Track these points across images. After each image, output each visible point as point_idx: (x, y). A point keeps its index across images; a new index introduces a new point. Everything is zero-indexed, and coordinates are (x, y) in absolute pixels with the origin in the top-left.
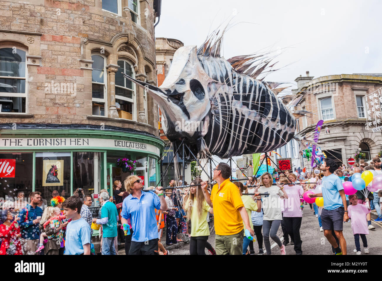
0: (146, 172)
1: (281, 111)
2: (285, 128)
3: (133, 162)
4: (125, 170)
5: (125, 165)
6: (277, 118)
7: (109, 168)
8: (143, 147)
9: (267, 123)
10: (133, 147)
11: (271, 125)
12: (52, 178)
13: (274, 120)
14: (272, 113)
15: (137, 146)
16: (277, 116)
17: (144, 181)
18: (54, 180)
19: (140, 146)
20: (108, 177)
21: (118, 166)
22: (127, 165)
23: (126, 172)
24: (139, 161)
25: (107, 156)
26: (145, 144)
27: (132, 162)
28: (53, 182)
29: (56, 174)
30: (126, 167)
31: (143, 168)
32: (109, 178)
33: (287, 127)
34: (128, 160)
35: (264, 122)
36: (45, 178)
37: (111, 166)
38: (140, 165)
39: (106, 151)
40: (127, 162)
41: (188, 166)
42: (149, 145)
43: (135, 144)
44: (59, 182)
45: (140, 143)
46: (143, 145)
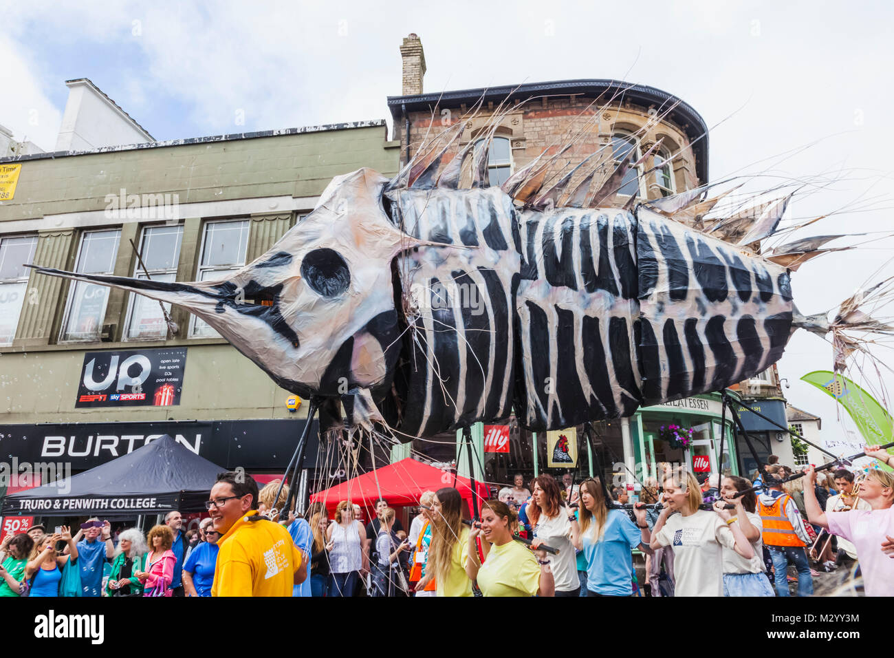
0: (713, 448)
1: (697, 265)
2: (735, 309)
3: (688, 432)
4: (675, 445)
5: (675, 436)
6: (690, 288)
7: (648, 442)
8: (703, 406)
9: (661, 310)
10: (684, 405)
11: (680, 313)
12: (561, 455)
13: (678, 295)
14: (667, 279)
15: (692, 404)
16: (686, 282)
17: (709, 465)
18: (565, 458)
19: (697, 404)
20: (648, 457)
21: (661, 438)
22: (678, 437)
23: (676, 448)
24: (697, 428)
25: (643, 421)
26: (705, 400)
27: (685, 430)
28: (563, 461)
29: (565, 450)
30: (677, 439)
31: (706, 442)
32: (650, 458)
33: (740, 304)
34: (678, 427)
35: (648, 309)
36: (550, 455)
37: (651, 438)
38: (699, 436)
39: (641, 414)
40: (676, 431)
41: (784, 437)
42: (713, 402)
43: (688, 401)
44: (570, 461)
45: (696, 399)
46: (703, 402)
